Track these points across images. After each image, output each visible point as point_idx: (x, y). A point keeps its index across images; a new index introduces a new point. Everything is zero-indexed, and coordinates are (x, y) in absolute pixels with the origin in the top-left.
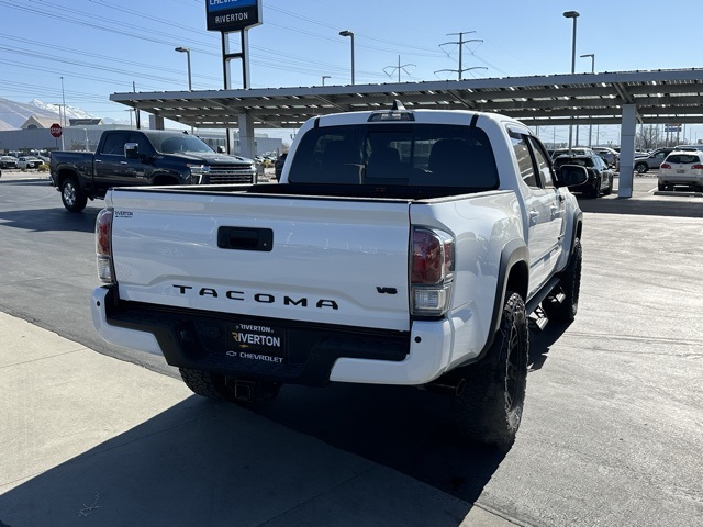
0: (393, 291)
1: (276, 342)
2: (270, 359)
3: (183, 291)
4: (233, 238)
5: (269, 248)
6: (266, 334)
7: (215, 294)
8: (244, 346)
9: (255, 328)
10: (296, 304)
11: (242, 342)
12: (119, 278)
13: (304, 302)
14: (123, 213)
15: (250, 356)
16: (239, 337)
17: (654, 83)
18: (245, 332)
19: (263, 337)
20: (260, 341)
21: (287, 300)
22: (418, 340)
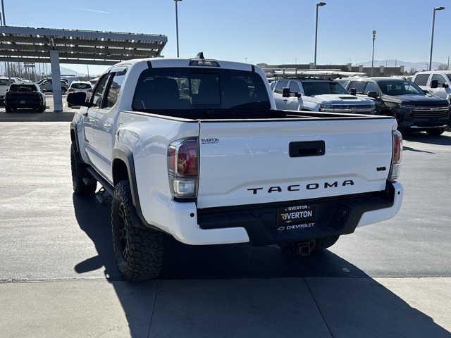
0: (384, 169)
1: (310, 214)
2: (306, 225)
3: (255, 192)
4: (301, 149)
5: (323, 153)
6: (304, 210)
7: (280, 190)
8: (289, 222)
9: (298, 208)
10: (331, 186)
11: (288, 219)
12: (200, 192)
13: (336, 184)
14: (209, 140)
15: (293, 227)
16: (286, 216)
17: (71, 38)
18: (289, 212)
19: (301, 213)
20: (300, 216)
21: (326, 185)
22: (399, 193)
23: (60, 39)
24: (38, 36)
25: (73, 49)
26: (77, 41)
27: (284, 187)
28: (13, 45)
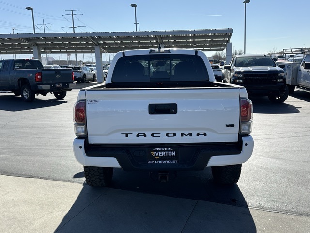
0: (233, 126)
1: (173, 154)
2: (171, 162)
4: (158, 109)
5: (176, 112)
6: (169, 151)
7: (145, 136)
8: (157, 158)
9: (163, 149)
10: (186, 136)
11: (156, 156)
12: (89, 133)
13: (191, 135)
14: (92, 102)
15: (160, 162)
16: (154, 154)
17: (171, 36)
18: (157, 151)
19: (167, 152)
20: (166, 154)
21: (182, 135)
22: (246, 144)
23: (164, 37)
24: (152, 36)
25: (173, 43)
26: (175, 37)
27: (148, 134)
28: (139, 43)
